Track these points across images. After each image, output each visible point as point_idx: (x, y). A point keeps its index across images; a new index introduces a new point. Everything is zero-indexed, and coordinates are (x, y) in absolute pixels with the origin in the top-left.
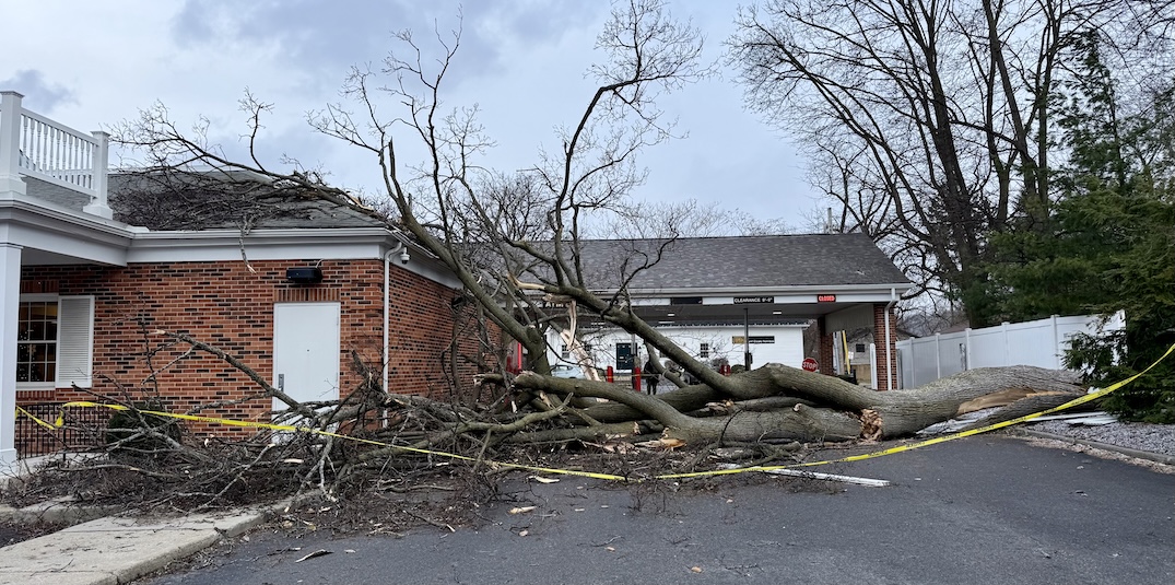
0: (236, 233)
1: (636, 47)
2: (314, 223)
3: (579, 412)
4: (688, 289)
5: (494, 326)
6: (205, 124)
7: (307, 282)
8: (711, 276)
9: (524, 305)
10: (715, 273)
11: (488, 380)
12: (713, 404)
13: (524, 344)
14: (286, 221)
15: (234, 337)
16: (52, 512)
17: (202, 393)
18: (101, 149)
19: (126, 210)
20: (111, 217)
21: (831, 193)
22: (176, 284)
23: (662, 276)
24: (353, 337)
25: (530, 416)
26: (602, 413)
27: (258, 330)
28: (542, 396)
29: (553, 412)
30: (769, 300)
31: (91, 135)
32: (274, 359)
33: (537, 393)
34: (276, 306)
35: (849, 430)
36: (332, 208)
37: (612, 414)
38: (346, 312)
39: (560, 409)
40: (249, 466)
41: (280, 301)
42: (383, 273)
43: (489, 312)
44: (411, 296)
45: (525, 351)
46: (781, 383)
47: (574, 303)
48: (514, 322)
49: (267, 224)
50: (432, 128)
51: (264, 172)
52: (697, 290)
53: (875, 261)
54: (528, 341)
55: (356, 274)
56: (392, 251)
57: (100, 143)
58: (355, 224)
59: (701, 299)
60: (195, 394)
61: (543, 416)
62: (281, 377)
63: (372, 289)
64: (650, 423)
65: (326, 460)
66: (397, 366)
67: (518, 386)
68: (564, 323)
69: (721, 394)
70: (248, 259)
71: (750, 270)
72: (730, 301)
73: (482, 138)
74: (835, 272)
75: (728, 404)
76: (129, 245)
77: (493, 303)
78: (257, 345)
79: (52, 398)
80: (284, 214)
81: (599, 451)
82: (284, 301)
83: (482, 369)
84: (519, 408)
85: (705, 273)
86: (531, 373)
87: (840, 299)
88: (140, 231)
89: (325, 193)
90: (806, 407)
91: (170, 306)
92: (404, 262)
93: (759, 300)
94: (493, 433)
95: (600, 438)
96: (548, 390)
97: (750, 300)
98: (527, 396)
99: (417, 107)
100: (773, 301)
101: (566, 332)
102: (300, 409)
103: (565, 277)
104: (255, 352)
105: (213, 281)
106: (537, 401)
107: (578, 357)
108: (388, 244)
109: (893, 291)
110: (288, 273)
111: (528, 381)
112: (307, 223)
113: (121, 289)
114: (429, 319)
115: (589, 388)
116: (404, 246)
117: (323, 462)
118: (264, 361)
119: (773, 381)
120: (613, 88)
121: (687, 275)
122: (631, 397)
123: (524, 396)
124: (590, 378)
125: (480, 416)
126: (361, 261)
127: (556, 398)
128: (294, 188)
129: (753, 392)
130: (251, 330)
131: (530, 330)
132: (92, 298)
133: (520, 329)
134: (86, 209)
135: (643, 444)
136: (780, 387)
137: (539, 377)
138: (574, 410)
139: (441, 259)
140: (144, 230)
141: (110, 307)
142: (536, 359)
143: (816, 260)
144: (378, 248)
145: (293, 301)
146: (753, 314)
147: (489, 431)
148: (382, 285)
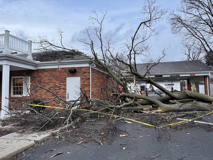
0: (57, 62)
1: (150, 12)
2: (75, 59)
3: (136, 102)
4: (159, 73)
5: (116, 82)
6: (54, 39)
7: (73, 72)
8: (164, 70)
9: (122, 78)
10: (165, 70)
11: (114, 95)
12: (171, 101)
13: (122, 86)
14: (69, 59)
15: (58, 85)
16: (8, 128)
17: (51, 98)
18: (30, 44)
19: (35, 57)
20: (32, 59)
21: (186, 54)
22: (46, 74)
23: (153, 71)
24: (83, 85)
25: (125, 104)
26: (142, 103)
27: (63, 83)
28: (127, 98)
29: (130, 103)
30: (179, 75)
31: (28, 41)
32: (67, 90)
33: (126, 98)
34: (67, 78)
35: (208, 108)
36: (79, 56)
37: (145, 103)
38: (82, 79)
39: (132, 102)
40: (50, 119)
41: (67, 77)
42: (90, 70)
43: (114, 79)
44: (97, 75)
45: (123, 87)
46: (189, 95)
47: (135, 76)
48: (120, 81)
49: (65, 59)
50: (100, 35)
51: (65, 49)
52: (161, 74)
53: (204, 66)
54: (123, 85)
55: (84, 70)
56: (91, 65)
57: (30, 43)
58: (83, 59)
59: (162, 76)
60: (50, 98)
61: (128, 104)
62: (68, 94)
63: (87, 74)
64: (155, 106)
65: (70, 118)
66: (94, 91)
67: (121, 96)
68: (132, 81)
69: (173, 98)
70: (60, 67)
71: (173, 69)
72: (169, 76)
73: (113, 41)
74: (194, 69)
75: (175, 101)
76: (36, 65)
77: (115, 77)
78: (63, 87)
79: (22, 99)
80: (69, 57)
81: (142, 113)
82: (68, 77)
83: (113, 92)
84: (122, 101)
85: (163, 70)
86: (124, 93)
87: (196, 75)
88: (38, 62)
89: (78, 53)
90: (196, 102)
91: (45, 78)
92: (95, 67)
93: (176, 76)
94: (115, 108)
95: (142, 109)
96: (128, 97)
97: (175, 76)
98: (124, 98)
99: (97, 30)
100: (179, 76)
101: (133, 83)
102: (67, 103)
103: (133, 70)
104: (62, 88)
105: (54, 73)
106: (126, 100)
107: (135, 89)
108: (91, 63)
109: (209, 73)
110: (69, 70)
111: (124, 95)
112: (73, 59)
113: (35, 75)
114: (101, 81)
115: (139, 97)
116: (94, 63)
117: (69, 119)
118: (64, 90)
119: (187, 95)
120: (144, 23)
121: (158, 70)
122: (150, 99)
123: (123, 99)
124: (138, 94)
125: (112, 103)
126: (85, 67)
127: (130, 99)
128: (71, 52)
129: (181, 98)
130: (62, 83)
131: (124, 82)
132: (30, 77)
133: (122, 83)
134: (27, 58)
135: (153, 111)
136: (189, 96)
137: (126, 94)
138: (135, 102)
139: (104, 67)
140: (39, 62)
141: (33, 79)
142: (125, 90)
143: (189, 66)
144: (88, 64)
145: (70, 77)
146: (173, 79)
147: (114, 108)
148: (89, 73)
